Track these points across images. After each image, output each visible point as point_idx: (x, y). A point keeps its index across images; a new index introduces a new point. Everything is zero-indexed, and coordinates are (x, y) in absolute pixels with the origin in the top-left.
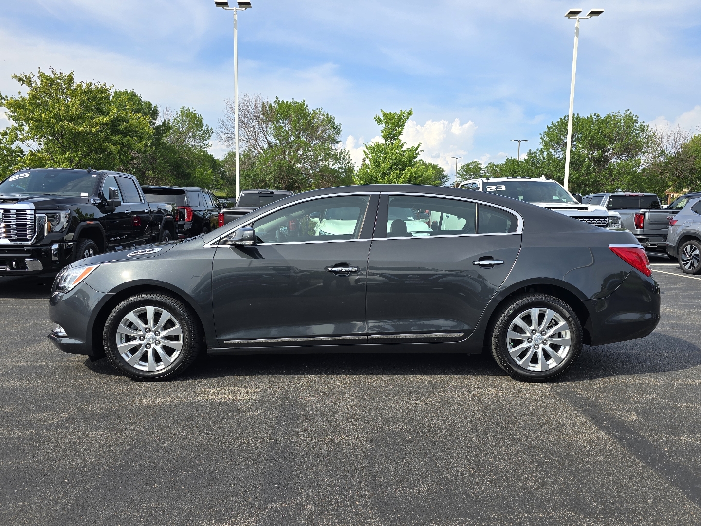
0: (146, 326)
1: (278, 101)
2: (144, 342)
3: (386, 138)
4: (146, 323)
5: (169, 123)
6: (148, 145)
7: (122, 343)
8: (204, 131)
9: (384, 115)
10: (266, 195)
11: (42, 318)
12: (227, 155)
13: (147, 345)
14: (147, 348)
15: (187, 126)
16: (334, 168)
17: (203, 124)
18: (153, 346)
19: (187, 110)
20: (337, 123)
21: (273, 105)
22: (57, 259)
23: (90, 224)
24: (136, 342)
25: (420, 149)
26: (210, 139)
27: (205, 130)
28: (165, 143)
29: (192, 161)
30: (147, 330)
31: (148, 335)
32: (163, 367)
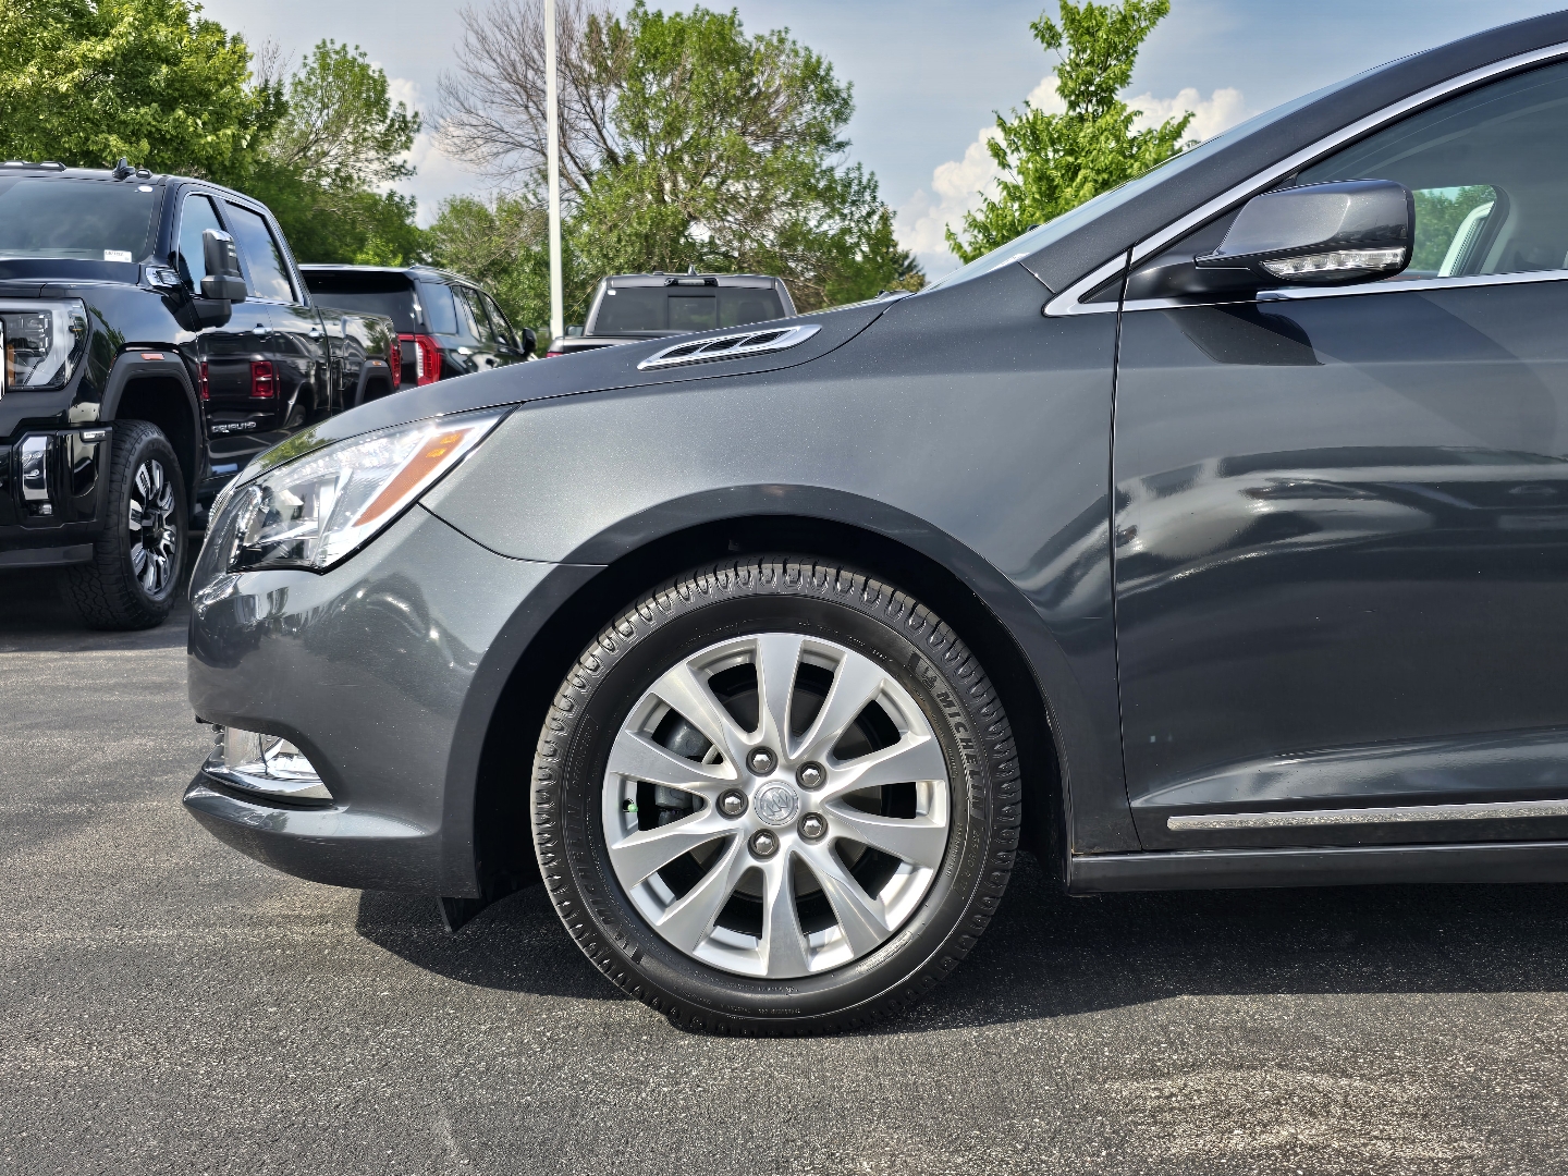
0: (756, 739)
1: (640, 11)
2: (743, 824)
3: (1074, 97)
4: (749, 725)
5: (278, 94)
6: (244, 144)
7: (626, 832)
8: (392, 125)
9: (1071, 16)
10: (691, 292)
11: (31, 727)
12: (447, 210)
13: (755, 837)
14: (757, 856)
15: (336, 107)
16: (825, 233)
17: (387, 103)
18: (788, 841)
19: (337, 53)
20: (840, 79)
21: (623, 25)
22: (42, 494)
23: (154, 363)
24: (702, 826)
25: (1187, 135)
26: (408, 148)
27: (393, 120)
28: (268, 164)
29: (354, 222)
30: (760, 760)
31: (765, 788)
32: (844, 954)
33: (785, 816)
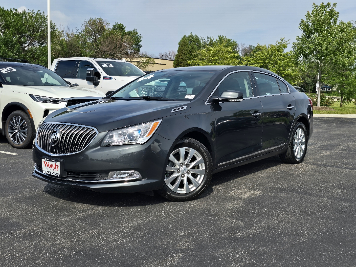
4: (179, 160)
13: (182, 175)
14: (182, 178)
24: (175, 175)
30: (181, 165)
31: (182, 168)
32: (195, 188)
33: (185, 172)
